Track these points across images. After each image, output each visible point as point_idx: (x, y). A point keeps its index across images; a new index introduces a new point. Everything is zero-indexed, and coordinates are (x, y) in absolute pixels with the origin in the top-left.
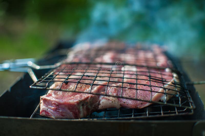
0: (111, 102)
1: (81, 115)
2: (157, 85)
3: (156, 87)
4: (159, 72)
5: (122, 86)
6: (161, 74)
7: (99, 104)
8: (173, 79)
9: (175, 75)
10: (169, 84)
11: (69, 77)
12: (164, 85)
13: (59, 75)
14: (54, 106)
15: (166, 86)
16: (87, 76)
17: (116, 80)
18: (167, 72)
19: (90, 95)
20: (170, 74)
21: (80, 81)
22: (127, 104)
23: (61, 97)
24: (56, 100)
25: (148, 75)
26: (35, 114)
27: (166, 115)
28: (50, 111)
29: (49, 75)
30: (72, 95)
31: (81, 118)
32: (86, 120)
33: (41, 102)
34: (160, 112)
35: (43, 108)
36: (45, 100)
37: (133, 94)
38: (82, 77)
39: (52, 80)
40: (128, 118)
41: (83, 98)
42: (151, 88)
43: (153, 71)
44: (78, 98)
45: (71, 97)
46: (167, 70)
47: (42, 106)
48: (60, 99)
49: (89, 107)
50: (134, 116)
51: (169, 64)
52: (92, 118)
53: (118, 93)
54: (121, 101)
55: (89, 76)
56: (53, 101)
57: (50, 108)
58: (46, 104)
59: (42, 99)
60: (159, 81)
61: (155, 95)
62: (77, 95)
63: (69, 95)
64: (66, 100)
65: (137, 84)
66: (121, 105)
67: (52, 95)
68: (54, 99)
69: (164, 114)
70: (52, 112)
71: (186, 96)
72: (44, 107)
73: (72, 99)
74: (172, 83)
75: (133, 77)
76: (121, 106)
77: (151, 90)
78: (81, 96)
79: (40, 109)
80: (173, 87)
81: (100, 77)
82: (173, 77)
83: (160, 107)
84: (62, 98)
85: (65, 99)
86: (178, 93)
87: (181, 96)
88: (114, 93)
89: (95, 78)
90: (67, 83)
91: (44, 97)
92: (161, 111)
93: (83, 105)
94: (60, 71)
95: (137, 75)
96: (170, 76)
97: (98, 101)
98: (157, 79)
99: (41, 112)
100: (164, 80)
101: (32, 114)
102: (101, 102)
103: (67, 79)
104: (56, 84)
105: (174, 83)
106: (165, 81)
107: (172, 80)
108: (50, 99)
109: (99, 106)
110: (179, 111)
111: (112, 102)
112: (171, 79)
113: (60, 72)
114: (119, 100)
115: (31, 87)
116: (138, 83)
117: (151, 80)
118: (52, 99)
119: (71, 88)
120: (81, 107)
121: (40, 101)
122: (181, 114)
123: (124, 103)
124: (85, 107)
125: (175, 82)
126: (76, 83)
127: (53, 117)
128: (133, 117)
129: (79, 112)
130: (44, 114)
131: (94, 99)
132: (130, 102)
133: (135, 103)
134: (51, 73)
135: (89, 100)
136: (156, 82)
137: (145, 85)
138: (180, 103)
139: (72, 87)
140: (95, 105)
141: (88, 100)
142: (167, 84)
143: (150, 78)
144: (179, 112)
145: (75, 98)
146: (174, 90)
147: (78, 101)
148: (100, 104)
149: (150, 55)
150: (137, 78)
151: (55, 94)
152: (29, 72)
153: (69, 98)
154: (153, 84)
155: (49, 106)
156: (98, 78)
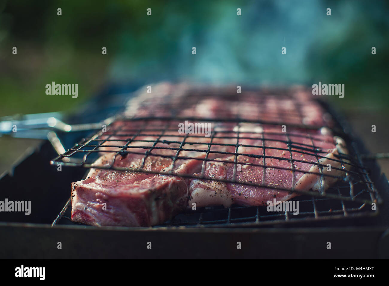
0: (213, 193)
1: (154, 219)
2: (304, 159)
3: (304, 162)
4: (308, 135)
5: (235, 161)
6: (312, 139)
7: (190, 198)
8: (335, 148)
9: (339, 141)
10: (329, 157)
11: (128, 144)
12: (318, 160)
13: (110, 141)
14: (98, 202)
15: (322, 161)
16: (165, 142)
17: (224, 149)
18: (323, 135)
19: (171, 179)
20: (330, 138)
21: (151, 151)
22: (246, 197)
23: (113, 184)
24: (104, 189)
25: (287, 139)
26: (62, 218)
27: (324, 218)
28: (91, 212)
29: (89, 141)
30: (136, 180)
31: (153, 226)
32: (164, 228)
33: (73, 195)
34: (310, 213)
35: (78, 207)
36: (81, 191)
37: (258, 177)
38: (155, 144)
39: (95, 149)
40: (248, 224)
41: (157, 186)
42: (293, 165)
43: (295, 133)
44: (147, 186)
45: (133, 183)
46: (324, 131)
47: (76, 202)
48: (110, 188)
49: (170, 203)
50: (261, 220)
51: (325, 120)
52: (174, 225)
53: (226, 175)
54: (233, 192)
55: (169, 143)
56: (97, 191)
57: (92, 206)
58: (83, 197)
59: (75, 187)
60: (309, 152)
61: (302, 178)
62: (146, 179)
63: (129, 179)
64: (124, 190)
65: (265, 157)
66: (232, 199)
67: (95, 180)
68: (99, 188)
69: (319, 215)
70: (94, 215)
71: (363, 180)
72: (79, 204)
73: (135, 187)
74: (334, 155)
75: (258, 143)
76: (233, 201)
77: (294, 167)
78: (153, 181)
79: (71, 209)
80: (335, 162)
81: (191, 144)
82: (335, 144)
83: (312, 202)
84: (115, 185)
85: (122, 187)
86: (347, 174)
87: (353, 179)
88: (220, 175)
89: (181, 146)
90: (124, 155)
91: (80, 183)
92: (314, 211)
93: (157, 200)
94: (112, 133)
95: (264, 140)
96: (329, 141)
97: (188, 191)
98: (305, 147)
99: (72, 214)
100: (318, 149)
101: (55, 219)
102: (193, 194)
103: (126, 148)
104: (102, 160)
105: (338, 156)
106: (321, 152)
107: (334, 150)
108: (91, 187)
109: (189, 201)
110: (349, 210)
111: (216, 193)
112: (333, 148)
113: (111, 136)
114: (228, 189)
115: (52, 162)
116: (266, 155)
117: (292, 149)
118: (95, 188)
119: (133, 166)
120: (154, 204)
121: (72, 192)
122: (353, 215)
123: (240, 194)
124: (161, 203)
125: (340, 154)
126: (143, 154)
127: (97, 224)
128: (257, 222)
129: (150, 213)
130: (79, 217)
131: (179, 188)
132: (252, 193)
133: (261, 195)
134: (94, 138)
135: (170, 189)
136: (302, 153)
137: (280, 159)
138: (351, 192)
139: (135, 164)
140: (182, 199)
141: (168, 190)
142: (325, 158)
143: (291, 146)
144: (348, 212)
145: (140, 185)
146: (338, 169)
147: (147, 191)
148: (192, 198)
149: (288, 105)
150: (265, 146)
151: (101, 177)
152: (51, 139)
153: (129, 185)
154: (296, 156)
155: (89, 202)
156: (187, 146)
